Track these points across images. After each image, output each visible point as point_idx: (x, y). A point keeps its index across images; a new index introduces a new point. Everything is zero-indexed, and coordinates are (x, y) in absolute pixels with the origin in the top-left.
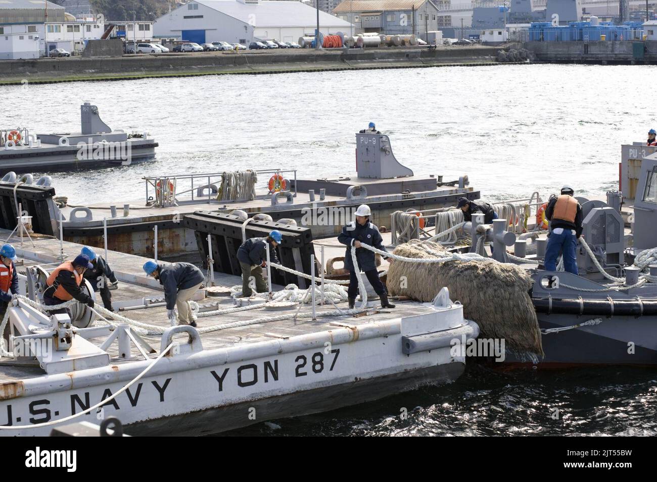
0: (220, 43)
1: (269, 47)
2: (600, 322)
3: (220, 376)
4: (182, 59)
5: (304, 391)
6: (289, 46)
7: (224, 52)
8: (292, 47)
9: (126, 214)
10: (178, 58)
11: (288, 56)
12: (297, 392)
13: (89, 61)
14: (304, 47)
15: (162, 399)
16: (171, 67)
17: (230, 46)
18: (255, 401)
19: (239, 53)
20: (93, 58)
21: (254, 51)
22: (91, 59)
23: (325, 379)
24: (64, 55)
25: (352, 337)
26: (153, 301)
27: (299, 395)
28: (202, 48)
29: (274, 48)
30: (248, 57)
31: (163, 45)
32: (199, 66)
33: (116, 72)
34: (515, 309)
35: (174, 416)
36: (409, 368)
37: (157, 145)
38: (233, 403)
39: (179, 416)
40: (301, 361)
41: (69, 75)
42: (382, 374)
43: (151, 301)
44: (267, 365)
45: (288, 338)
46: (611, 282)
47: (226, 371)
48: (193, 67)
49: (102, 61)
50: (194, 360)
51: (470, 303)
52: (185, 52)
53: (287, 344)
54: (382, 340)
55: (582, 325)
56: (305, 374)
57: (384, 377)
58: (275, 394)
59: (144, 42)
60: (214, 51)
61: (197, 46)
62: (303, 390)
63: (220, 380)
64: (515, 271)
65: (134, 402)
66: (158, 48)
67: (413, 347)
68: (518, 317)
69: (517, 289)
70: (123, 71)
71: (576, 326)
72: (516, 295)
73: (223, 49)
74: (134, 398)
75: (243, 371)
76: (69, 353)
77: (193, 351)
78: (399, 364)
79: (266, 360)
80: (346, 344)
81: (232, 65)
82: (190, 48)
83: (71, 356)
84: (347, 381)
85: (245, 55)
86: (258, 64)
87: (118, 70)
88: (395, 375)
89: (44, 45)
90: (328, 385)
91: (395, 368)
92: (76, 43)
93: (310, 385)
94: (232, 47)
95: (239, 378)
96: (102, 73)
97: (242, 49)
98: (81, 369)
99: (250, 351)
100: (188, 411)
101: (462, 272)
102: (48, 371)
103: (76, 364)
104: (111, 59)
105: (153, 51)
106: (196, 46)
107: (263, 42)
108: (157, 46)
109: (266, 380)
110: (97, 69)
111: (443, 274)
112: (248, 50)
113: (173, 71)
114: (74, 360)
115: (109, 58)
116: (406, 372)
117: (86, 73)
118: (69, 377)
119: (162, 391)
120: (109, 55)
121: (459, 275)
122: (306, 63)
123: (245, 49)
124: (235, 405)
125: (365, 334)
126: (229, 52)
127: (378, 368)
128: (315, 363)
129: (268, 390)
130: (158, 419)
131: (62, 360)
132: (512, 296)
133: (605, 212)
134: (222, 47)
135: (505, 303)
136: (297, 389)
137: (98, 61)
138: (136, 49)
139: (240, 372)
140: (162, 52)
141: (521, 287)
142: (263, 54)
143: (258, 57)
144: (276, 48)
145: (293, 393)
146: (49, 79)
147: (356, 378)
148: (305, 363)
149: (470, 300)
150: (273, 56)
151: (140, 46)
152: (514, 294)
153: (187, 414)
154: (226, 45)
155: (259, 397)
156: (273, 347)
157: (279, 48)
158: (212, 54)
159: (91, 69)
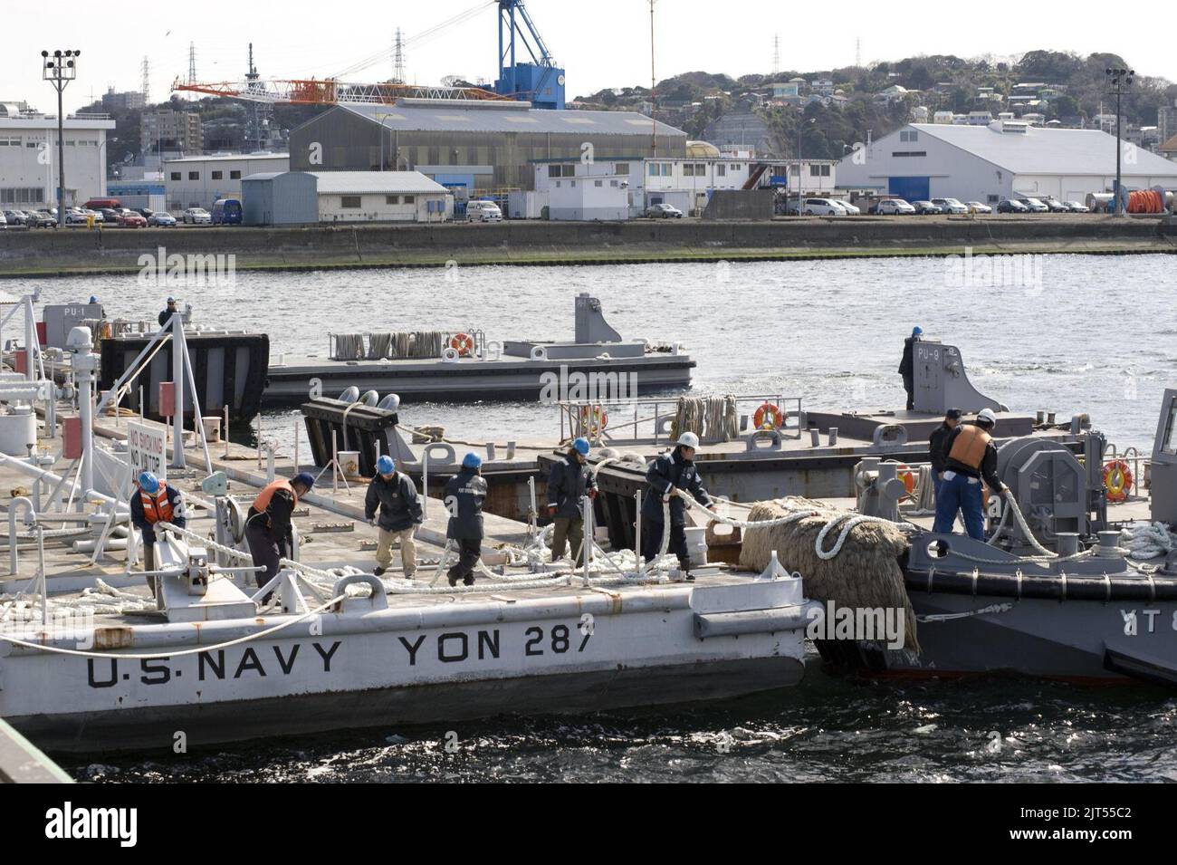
0: (945, 201)
1: (1032, 210)
2: (1007, 608)
3: (413, 645)
4: (876, 227)
5: (538, 676)
6: (1067, 208)
7: (951, 216)
8: (1074, 210)
9: (510, 456)
10: (868, 225)
11: (1064, 226)
12: (528, 677)
13: (714, 227)
14: (1095, 211)
15: (327, 668)
16: (856, 240)
17: (963, 206)
18: (463, 683)
19: (978, 219)
20: (720, 221)
21: (1005, 216)
22: (717, 223)
23: (571, 663)
24: (672, 215)
25: (611, 608)
26: (426, 562)
27: (530, 681)
28: (913, 209)
29: (1041, 211)
30: (992, 226)
31: (852, 202)
32: (905, 240)
33: (760, 246)
34: (874, 582)
35: (343, 692)
36: (704, 658)
37: (693, 365)
38: (430, 682)
39: (350, 692)
40: (535, 635)
41: (677, 249)
42: (660, 663)
43: (422, 562)
44: (483, 635)
45: (515, 601)
46: (1039, 553)
47: (422, 639)
48: (895, 241)
49: (734, 226)
50: (371, 620)
51: (814, 574)
52: (884, 214)
53: (510, 609)
54: (662, 616)
55: (981, 611)
56: (540, 653)
57: (665, 667)
58: (493, 676)
59: (819, 197)
60: (933, 213)
61: (905, 206)
62: (536, 674)
63: (412, 651)
64: (879, 530)
65: (287, 669)
66: (842, 206)
67: (706, 628)
68: (877, 595)
69: (878, 553)
70: (772, 246)
71: (972, 614)
72: (876, 562)
73: (949, 211)
74: (287, 663)
75: (446, 642)
76: (203, 599)
77: (373, 608)
78: (687, 651)
79: (482, 629)
80: (603, 617)
81: (963, 240)
82: (892, 209)
83: (205, 603)
84: (606, 668)
85: (986, 222)
86: (1009, 239)
87: (763, 243)
88: (683, 666)
89: (642, 196)
90: (575, 671)
91: (682, 656)
92: (698, 195)
93: (548, 668)
94: (966, 209)
95: (441, 650)
96: (735, 247)
97: (984, 212)
98: (216, 618)
99: (454, 614)
100: (365, 687)
101: (807, 530)
102: (170, 618)
103: (208, 613)
104: (751, 223)
105: (832, 212)
106: (903, 204)
107: (1022, 201)
108: (840, 204)
109: (481, 656)
110: (726, 240)
111: (785, 534)
112: (996, 215)
113: (859, 246)
114: (206, 607)
115: (749, 222)
116: (700, 664)
117: (707, 247)
118: (196, 627)
119: (327, 657)
120: (749, 217)
121: (803, 534)
122: (1095, 238)
123: (989, 212)
124: (433, 685)
125: (632, 605)
126: (960, 217)
127: (654, 654)
128: (556, 639)
129: (483, 669)
130: (320, 694)
131: (191, 606)
132: (870, 564)
133: (1052, 457)
134: (948, 207)
135: (861, 573)
136: (528, 673)
137: (729, 226)
138: (802, 207)
139: (442, 642)
140: (848, 214)
141: (884, 551)
142: (1019, 222)
143: (1010, 226)
144: (1046, 211)
145: (522, 677)
146: (641, 254)
147: (620, 666)
148: (541, 637)
149: (815, 569)
150: (1037, 225)
151: (809, 202)
152: (873, 562)
153: (363, 691)
154: (956, 204)
155: (470, 678)
156: (490, 612)
157: (1049, 211)
158: (930, 220)
159: (716, 240)
